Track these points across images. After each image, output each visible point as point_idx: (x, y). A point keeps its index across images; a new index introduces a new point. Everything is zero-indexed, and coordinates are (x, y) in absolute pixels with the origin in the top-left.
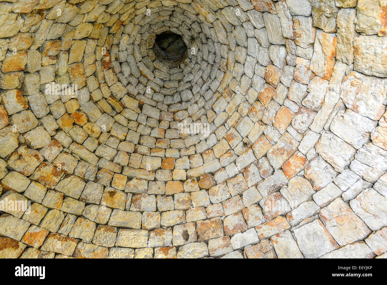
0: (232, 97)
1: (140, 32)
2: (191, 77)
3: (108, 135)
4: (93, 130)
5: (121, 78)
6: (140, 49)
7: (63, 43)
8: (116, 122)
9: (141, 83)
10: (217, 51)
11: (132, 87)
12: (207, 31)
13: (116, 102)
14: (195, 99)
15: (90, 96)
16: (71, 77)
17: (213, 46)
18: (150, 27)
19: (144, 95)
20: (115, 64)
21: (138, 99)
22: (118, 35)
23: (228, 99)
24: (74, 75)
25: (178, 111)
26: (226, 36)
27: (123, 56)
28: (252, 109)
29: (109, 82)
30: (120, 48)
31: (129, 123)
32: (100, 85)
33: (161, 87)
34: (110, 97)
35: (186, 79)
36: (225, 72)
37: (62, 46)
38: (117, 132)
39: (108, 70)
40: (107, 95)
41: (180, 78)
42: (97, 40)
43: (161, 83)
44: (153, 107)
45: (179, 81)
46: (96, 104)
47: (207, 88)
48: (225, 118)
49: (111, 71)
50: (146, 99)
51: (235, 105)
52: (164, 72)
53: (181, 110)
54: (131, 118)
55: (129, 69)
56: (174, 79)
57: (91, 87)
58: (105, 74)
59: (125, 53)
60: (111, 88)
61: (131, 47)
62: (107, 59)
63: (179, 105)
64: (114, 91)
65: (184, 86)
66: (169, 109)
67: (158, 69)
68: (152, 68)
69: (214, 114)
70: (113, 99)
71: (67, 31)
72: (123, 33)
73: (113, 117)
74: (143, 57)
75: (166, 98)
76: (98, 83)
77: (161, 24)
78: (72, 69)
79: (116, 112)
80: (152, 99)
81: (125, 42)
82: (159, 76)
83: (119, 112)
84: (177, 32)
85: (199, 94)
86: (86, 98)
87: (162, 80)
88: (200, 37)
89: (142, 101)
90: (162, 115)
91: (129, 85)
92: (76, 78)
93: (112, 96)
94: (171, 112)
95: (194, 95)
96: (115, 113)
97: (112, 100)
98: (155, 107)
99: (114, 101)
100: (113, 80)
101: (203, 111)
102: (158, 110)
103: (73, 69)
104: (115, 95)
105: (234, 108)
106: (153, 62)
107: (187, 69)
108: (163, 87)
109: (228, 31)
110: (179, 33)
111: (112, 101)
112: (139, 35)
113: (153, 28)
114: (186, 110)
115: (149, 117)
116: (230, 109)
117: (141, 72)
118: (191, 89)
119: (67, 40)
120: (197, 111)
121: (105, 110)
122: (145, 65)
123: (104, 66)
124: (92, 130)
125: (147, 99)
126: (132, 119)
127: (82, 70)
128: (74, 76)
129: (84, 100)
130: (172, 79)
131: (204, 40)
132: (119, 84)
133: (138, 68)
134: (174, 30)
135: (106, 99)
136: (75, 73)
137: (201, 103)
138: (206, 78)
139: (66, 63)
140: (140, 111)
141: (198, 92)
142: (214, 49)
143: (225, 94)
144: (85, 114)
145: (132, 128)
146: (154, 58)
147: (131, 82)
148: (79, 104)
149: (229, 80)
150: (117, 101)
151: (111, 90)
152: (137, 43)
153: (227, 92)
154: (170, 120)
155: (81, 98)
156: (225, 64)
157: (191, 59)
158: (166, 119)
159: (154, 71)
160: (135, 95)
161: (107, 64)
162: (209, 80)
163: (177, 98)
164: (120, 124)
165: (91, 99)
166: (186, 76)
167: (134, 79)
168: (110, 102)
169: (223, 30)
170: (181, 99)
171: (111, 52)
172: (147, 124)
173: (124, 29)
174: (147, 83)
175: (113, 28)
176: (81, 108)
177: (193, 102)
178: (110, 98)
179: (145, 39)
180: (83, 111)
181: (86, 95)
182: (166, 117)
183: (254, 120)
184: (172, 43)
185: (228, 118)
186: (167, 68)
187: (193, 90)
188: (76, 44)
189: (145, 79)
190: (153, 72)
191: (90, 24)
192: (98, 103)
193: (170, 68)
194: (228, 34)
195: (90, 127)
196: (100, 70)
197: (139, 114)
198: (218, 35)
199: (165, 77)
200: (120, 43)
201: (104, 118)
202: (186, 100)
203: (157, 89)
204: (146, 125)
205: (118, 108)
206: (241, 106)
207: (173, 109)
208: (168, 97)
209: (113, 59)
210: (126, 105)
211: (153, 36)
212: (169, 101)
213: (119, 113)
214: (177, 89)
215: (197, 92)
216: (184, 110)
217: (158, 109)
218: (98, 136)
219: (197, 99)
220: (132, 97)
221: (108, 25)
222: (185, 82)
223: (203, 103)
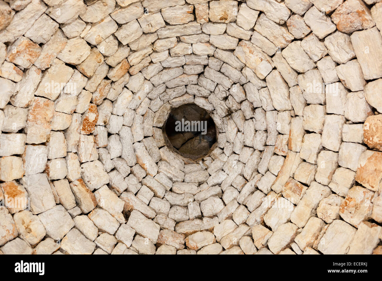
0: (303, 192)
1: (149, 96)
2: (222, 177)
3: (55, 246)
4: (31, 227)
5: (104, 156)
6: (143, 122)
7: (43, 55)
8: (77, 228)
9: (135, 175)
10: (270, 126)
11: (119, 177)
12: (254, 96)
13: (86, 193)
14: (228, 210)
15: (47, 166)
16: (31, 117)
17: (263, 120)
18: (165, 91)
19: (136, 195)
20: (101, 131)
21: (125, 199)
22: (118, 86)
23: (294, 199)
24: (35, 116)
25: (195, 232)
26: (287, 95)
27: (115, 125)
28: (346, 203)
29: (83, 155)
30: (115, 109)
31: (99, 236)
32: (67, 155)
33: (166, 191)
34: (78, 180)
35: (212, 181)
36: (285, 157)
37: (40, 58)
38: (73, 245)
39: (88, 135)
40: (74, 176)
41: (201, 179)
42: (87, 79)
43: (169, 185)
44: (149, 218)
45: (200, 184)
46: (51, 184)
47: (252, 188)
48: (292, 234)
49: (91, 138)
50: (138, 202)
51: (308, 206)
52: (175, 168)
53: (201, 231)
54: (104, 228)
55: (120, 147)
56: (191, 180)
57: (54, 150)
58: (82, 140)
59: (120, 120)
60: (83, 165)
61: (131, 115)
62: (92, 117)
63: (198, 222)
64: (87, 174)
65: (208, 190)
66: (177, 228)
67: (166, 161)
68: (156, 158)
69: (268, 230)
70: (82, 184)
71: (55, 39)
72: (125, 87)
73: (73, 217)
74: (145, 137)
75: (174, 209)
76: (66, 151)
77: (182, 90)
78: (37, 104)
79: (81, 210)
80: (148, 205)
81: (125, 102)
82: (166, 171)
83: (86, 211)
84: (205, 105)
85: (236, 202)
86: (38, 164)
87: (171, 179)
88: (242, 109)
89: (131, 204)
90: (164, 236)
91: (115, 172)
92: (37, 124)
93: (82, 180)
94: (182, 234)
95: (225, 205)
96: (79, 212)
97: (80, 187)
98: (153, 219)
99: (83, 189)
100: (91, 155)
101: (244, 229)
102: (157, 225)
103: (37, 106)
104: (86, 179)
105: (308, 211)
106: (160, 148)
107: (216, 165)
108: (171, 190)
109: (291, 84)
110: (208, 107)
111: (79, 189)
112: (147, 99)
113: (169, 93)
114: (211, 231)
115: (139, 234)
116: (300, 216)
117: (137, 158)
118: (221, 195)
119: (50, 52)
120: (231, 231)
121: (63, 201)
122: (146, 149)
123: (84, 126)
124: (28, 226)
125: (140, 204)
126: (107, 230)
127: (50, 114)
128: (35, 118)
129: (35, 168)
130: (187, 179)
131: (249, 114)
132: (98, 163)
133: (135, 151)
134: (200, 102)
135: (70, 182)
136: (38, 114)
137: (241, 215)
138: (250, 173)
139: (33, 89)
140: (124, 219)
141: (235, 199)
142: (265, 124)
143: (289, 192)
144: (26, 193)
145: (104, 245)
146: (162, 143)
147: (118, 169)
148: (25, 171)
149: (295, 167)
150: (87, 191)
151: (83, 170)
152: (141, 111)
153: (291, 188)
154: (178, 247)
155: (32, 163)
156: (285, 142)
157: (223, 149)
158: (171, 244)
159: (160, 163)
160: (121, 190)
161: (89, 126)
162: (256, 177)
163: (194, 211)
164: (82, 233)
165: (46, 171)
166: (213, 175)
167: (125, 165)
168: (75, 189)
169: (283, 85)
170: (202, 213)
171: (100, 109)
172: (133, 245)
173: (129, 80)
174: (144, 178)
175: (115, 70)
176: (24, 178)
177: (225, 216)
178: (77, 183)
179: (154, 109)
180: (26, 186)
181: (41, 159)
182: (171, 239)
183: (355, 221)
184: (188, 140)
185: (297, 234)
186: (181, 163)
187: (224, 198)
188: (58, 66)
189: (143, 170)
190: (157, 163)
191: (88, 47)
192: (55, 182)
193: (185, 164)
194: (291, 90)
195: (27, 221)
196: (75, 129)
197: (121, 224)
198: (272, 97)
199: (176, 175)
200: (116, 100)
201: (58, 213)
202: (210, 214)
203: (160, 192)
204: (131, 246)
205: (87, 205)
206: (322, 205)
207: (185, 228)
208: (178, 208)
209: (100, 122)
210: (102, 204)
211: (166, 108)
212: (179, 214)
213: (87, 214)
214: (195, 197)
215: (232, 198)
216: (207, 230)
217: (156, 223)
218: (36, 241)
219: (232, 211)
220: (116, 193)
221: (110, 61)
222: (211, 184)
223: (244, 215)
